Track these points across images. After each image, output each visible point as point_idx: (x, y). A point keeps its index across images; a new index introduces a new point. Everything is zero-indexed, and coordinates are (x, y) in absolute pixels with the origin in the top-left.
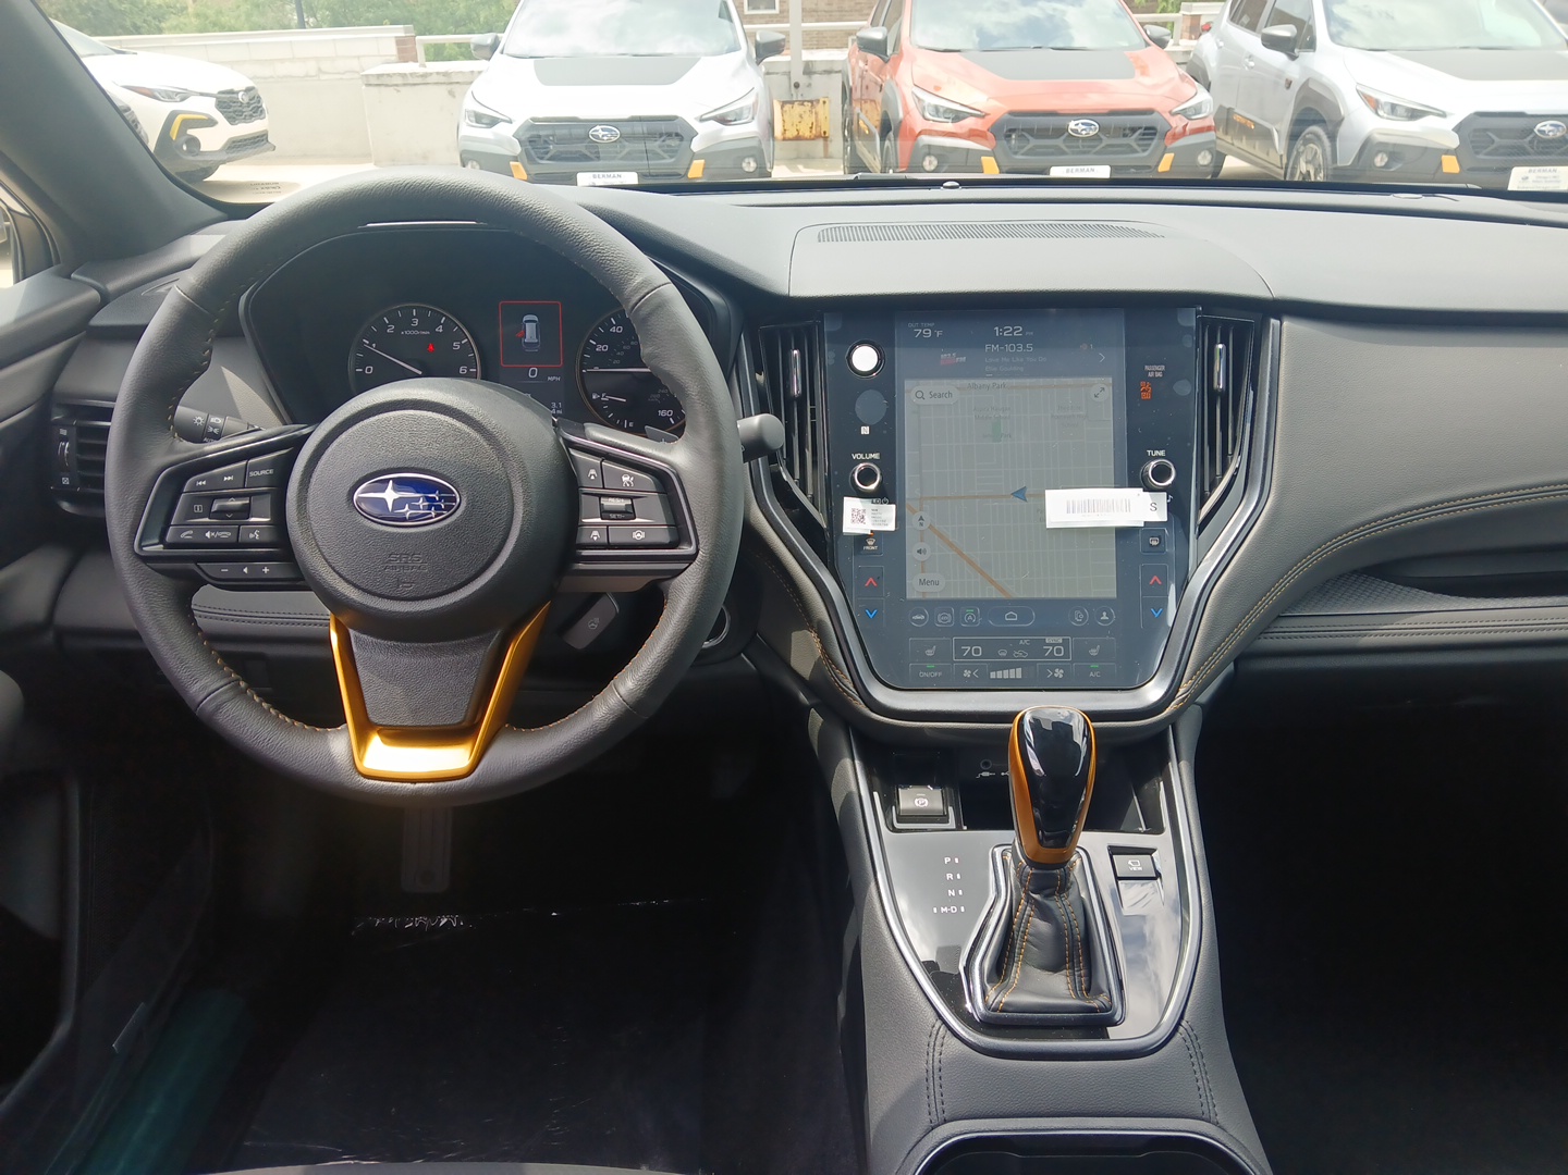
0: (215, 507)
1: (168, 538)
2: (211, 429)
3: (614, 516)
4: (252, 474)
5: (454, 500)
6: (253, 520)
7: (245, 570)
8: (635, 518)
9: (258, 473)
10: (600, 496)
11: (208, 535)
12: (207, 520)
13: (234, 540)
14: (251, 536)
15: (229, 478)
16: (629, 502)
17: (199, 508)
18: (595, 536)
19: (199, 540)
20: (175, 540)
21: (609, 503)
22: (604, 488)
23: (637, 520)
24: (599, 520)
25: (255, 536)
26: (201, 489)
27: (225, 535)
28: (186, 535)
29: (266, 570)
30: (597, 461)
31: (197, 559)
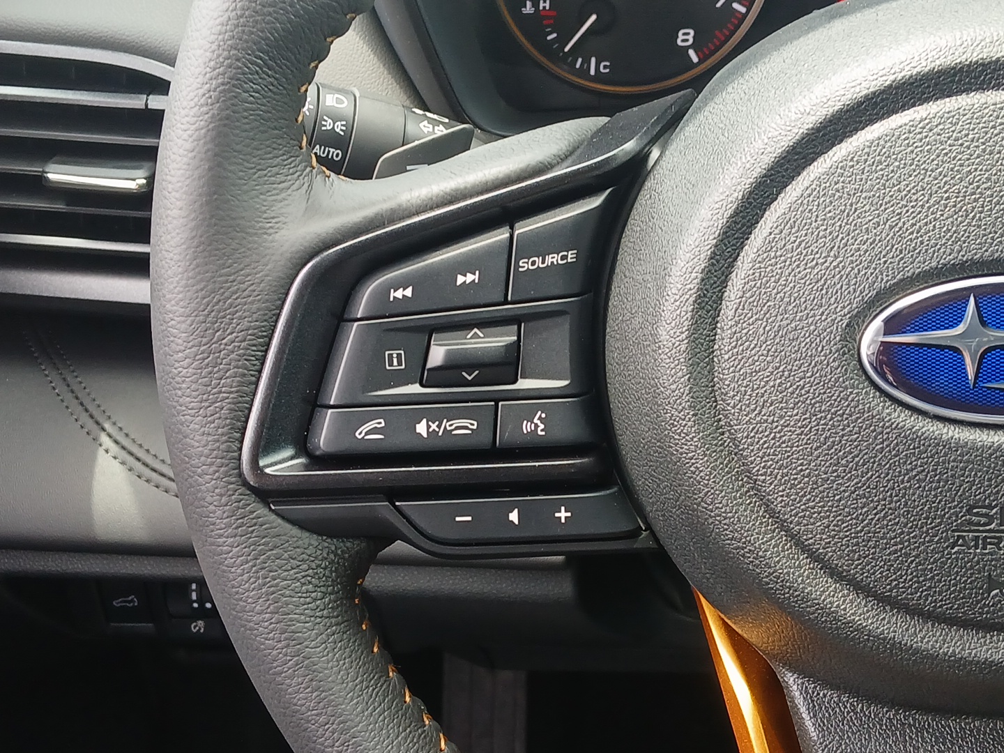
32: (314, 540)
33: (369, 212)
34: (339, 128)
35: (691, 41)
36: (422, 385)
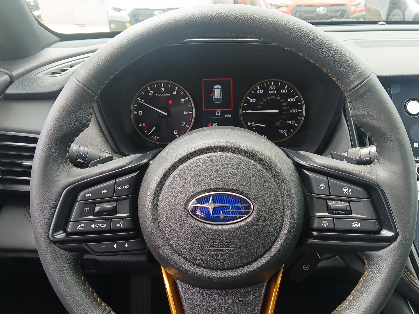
0: (97, 209)
1: (70, 229)
2: (81, 154)
3: (337, 212)
4: (118, 188)
5: (250, 207)
6: (118, 215)
7: (115, 246)
8: (352, 214)
9: (121, 187)
10: (327, 199)
11: (93, 226)
12: (92, 217)
13: (108, 228)
14: (118, 225)
15: (105, 191)
16: (347, 204)
17: (87, 210)
18: (325, 224)
19: (88, 229)
20: (74, 230)
21: (334, 204)
22: (330, 195)
23: (353, 215)
24: (327, 214)
25: (120, 225)
26: (89, 198)
27: (103, 226)
28: (80, 227)
29: (127, 245)
30: (325, 178)
31: (86, 241)
32: (67, 253)
33: (82, 176)
34: (84, 155)
35: (177, 133)
36: (93, 216)
